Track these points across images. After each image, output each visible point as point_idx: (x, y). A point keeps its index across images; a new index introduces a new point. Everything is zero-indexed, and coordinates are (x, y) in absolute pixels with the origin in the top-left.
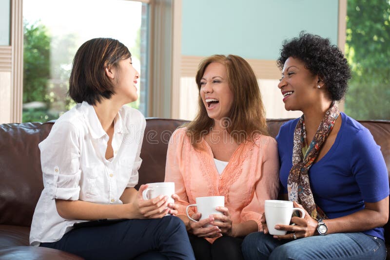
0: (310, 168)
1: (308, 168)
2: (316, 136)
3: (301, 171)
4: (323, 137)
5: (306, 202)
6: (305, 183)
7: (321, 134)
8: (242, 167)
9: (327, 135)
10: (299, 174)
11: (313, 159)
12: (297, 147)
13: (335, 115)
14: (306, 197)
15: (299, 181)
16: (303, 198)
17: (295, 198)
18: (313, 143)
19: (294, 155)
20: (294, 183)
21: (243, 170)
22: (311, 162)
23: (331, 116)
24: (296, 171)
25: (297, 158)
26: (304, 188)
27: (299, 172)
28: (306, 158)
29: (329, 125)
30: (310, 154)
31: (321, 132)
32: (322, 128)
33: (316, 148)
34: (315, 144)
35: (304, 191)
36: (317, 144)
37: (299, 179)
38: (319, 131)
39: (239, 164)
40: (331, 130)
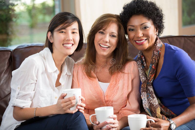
0: (153, 81)
1: (152, 81)
2: (152, 61)
3: (147, 84)
4: (156, 60)
5: (153, 103)
6: (151, 91)
7: (154, 58)
8: (118, 85)
9: (158, 58)
10: (146, 86)
11: (153, 75)
12: (141, 71)
13: (160, 45)
14: (152, 100)
15: (147, 90)
16: (150, 100)
17: (146, 101)
18: (151, 65)
19: (141, 77)
20: (143, 93)
21: (119, 87)
22: (153, 77)
23: (158, 45)
24: (144, 85)
25: (143, 78)
26: (150, 95)
27: (146, 85)
28: (149, 76)
29: (158, 51)
30: (151, 72)
31: (154, 57)
32: (154, 54)
33: (153, 68)
34: (152, 65)
35: (151, 96)
36: (153, 65)
37: (147, 89)
38: (153, 57)
39: (116, 84)
40: (159, 54)
